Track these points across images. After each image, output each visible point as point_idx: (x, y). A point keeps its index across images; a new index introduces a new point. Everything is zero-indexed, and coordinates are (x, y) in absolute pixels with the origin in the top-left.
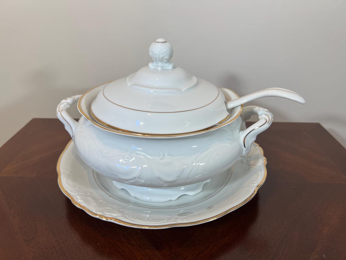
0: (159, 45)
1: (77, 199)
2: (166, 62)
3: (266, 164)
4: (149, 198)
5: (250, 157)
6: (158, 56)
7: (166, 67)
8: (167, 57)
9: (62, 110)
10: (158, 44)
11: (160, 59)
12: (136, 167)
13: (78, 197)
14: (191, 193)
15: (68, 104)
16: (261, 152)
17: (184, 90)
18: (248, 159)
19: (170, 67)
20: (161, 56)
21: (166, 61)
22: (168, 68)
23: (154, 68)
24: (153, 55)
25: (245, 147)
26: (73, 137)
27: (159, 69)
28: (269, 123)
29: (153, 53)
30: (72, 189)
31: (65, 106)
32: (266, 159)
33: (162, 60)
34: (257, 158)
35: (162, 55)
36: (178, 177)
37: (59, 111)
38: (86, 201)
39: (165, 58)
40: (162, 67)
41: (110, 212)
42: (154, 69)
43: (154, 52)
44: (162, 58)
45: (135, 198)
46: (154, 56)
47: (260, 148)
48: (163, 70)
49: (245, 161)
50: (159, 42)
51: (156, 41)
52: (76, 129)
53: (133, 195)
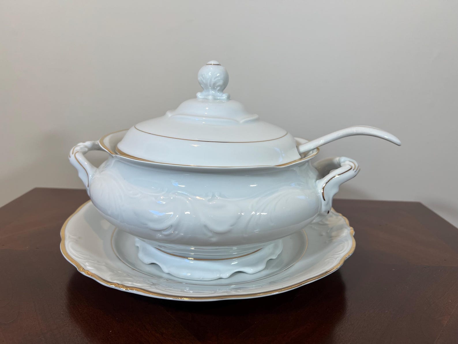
0: (211, 68)
1: (85, 266)
2: (219, 91)
3: (354, 234)
4: (190, 274)
5: (332, 228)
6: (209, 82)
7: (220, 97)
8: (221, 83)
9: (78, 152)
10: (210, 66)
11: (212, 85)
12: (172, 213)
13: (87, 264)
14: (249, 270)
15: (86, 147)
16: (345, 221)
17: (241, 122)
18: (328, 231)
19: (224, 96)
20: (213, 81)
21: (219, 88)
22: (221, 98)
23: (203, 97)
24: (202, 79)
25: (324, 200)
26: (88, 187)
27: (210, 97)
28: (355, 170)
29: (203, 78)
30: (80, 255)
31: (81, 148)
32: (353, 229)
33: (214, 87)
34: (341, 228)
35: (215, 79)
36: (232, 226)
37: (73, 154)
38: (98, 269)
39: (218, 84)
40: (213, 95)
41: (133, 282)
42: (204, 99)
43: (204, 76)
44: (214, 84)
45: (169, 274)
46: (204, 81)
47: (344, 218)
48: (215, 99)
49: (324, 234)
50: (212, 64)
51: (208, 63)
52: (92, 176)
53: (166, 269)
